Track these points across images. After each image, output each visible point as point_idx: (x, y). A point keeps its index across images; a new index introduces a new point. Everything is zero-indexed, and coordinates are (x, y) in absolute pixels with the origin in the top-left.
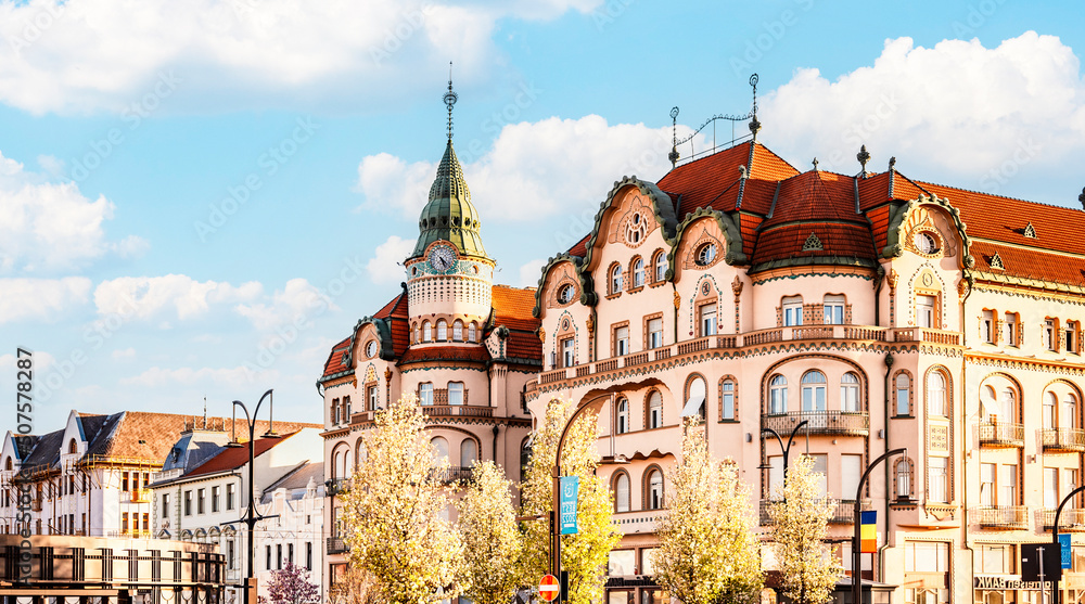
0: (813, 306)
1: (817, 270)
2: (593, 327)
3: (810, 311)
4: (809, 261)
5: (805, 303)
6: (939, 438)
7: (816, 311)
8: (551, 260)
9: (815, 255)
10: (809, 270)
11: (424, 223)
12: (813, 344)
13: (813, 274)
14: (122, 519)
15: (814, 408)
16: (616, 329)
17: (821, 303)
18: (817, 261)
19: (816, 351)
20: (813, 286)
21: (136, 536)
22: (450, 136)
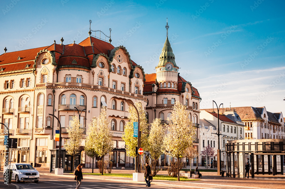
0: (74, 78)
1: (75, 69)
2: (130, 84)
3: (73, 79)
4: (73, 66)
5: (72, 77)
6: (40, 111)
7: (74, 79)
8: (141, 67)
9: (74, 65)
10: (73, 69)
11: (174, 58)
12: (73, 87)
13: (74, 70)
14: (252, 134)
15: (73, 104)
16: (124, 84)
17: (76, 77)
18: (75, 66)
19: (74, 89)
20: (74, 73)
21: (249, 139)
22: (167, 36)
